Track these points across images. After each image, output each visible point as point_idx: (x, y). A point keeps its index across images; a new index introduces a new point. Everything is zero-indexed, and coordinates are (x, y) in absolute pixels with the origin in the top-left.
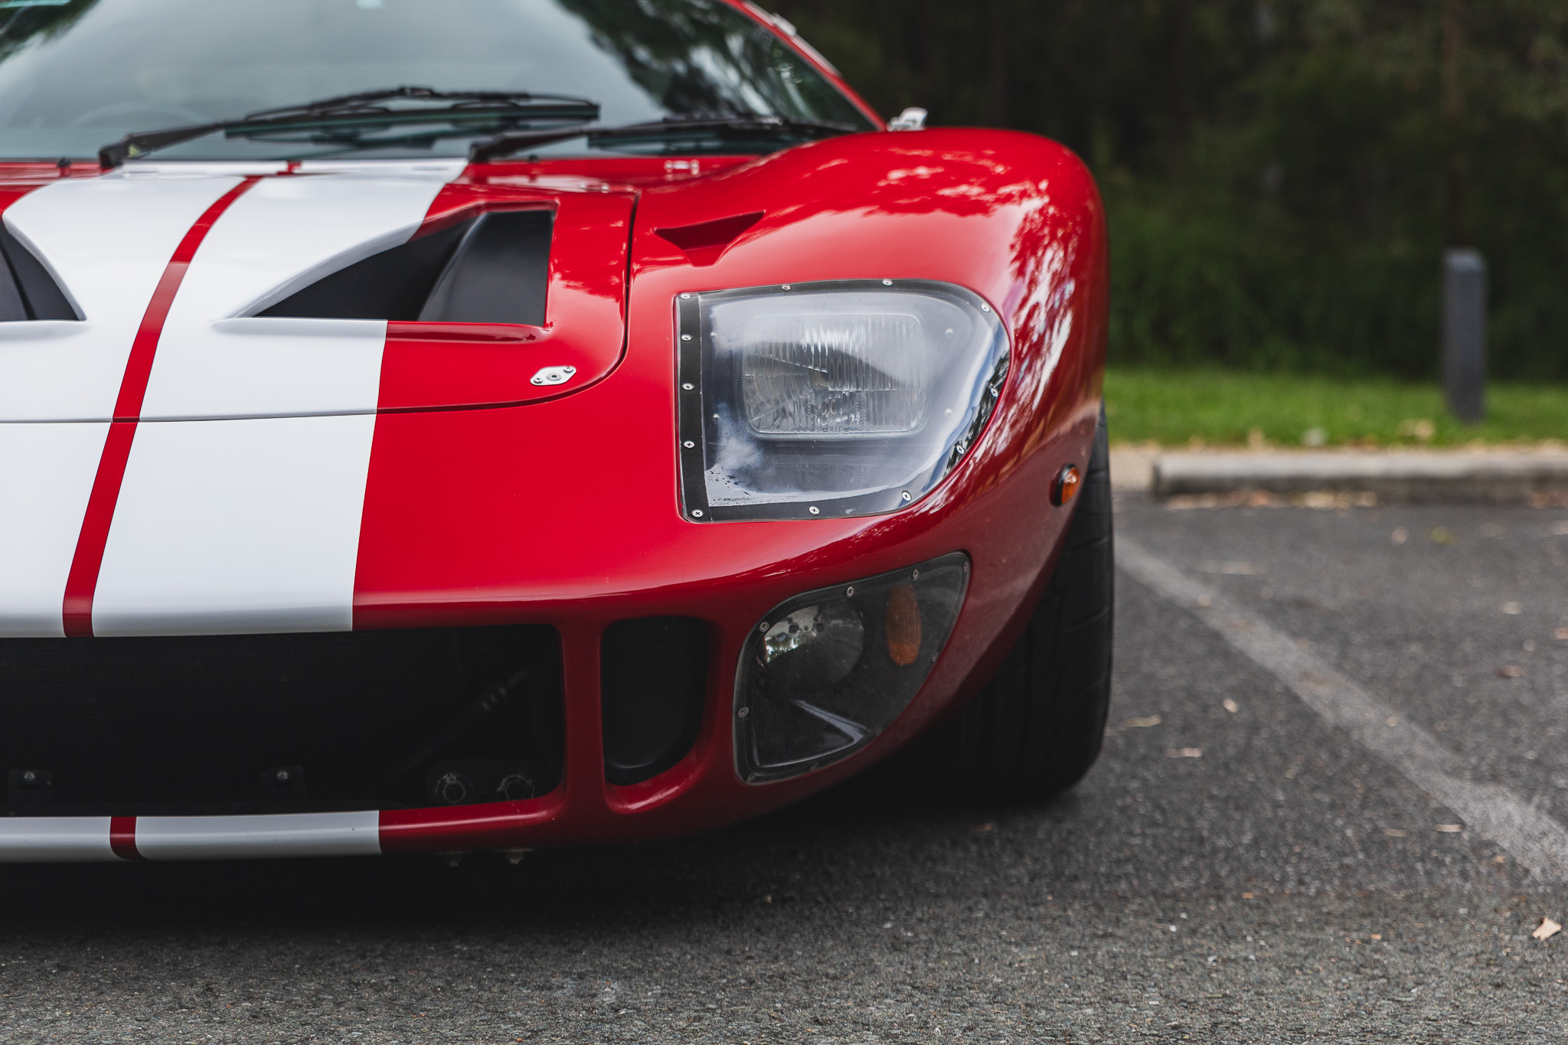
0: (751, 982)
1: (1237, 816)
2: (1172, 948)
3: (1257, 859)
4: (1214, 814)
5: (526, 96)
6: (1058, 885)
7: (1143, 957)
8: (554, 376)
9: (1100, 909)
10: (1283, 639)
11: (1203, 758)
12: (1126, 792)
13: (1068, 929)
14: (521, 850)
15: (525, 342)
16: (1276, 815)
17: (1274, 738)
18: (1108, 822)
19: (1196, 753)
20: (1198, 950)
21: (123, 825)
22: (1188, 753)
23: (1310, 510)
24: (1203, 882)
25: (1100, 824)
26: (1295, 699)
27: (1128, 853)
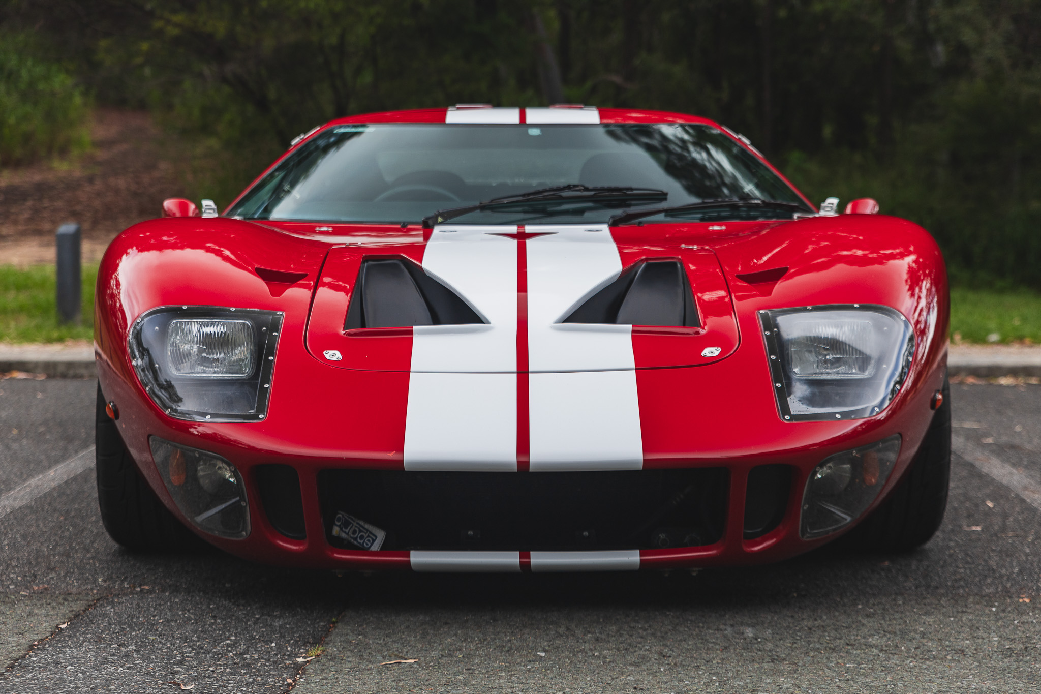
0: (810, 629)
1: (1008, 560)
2: (996, 617)
3: (1023, 579)
4: (997, 559)
5: (632, 189)
6: (930, 591)
7: (984, 621)
8: (712, 352)
9: (956, 601)
10: (1008, 468)
11: (982, 530)
12: (949, 548)
13: (945, 609)
14: (697, 569)
15: (694, 335)
16: (1027, 559)
17: (1016, 521)
18: (945, 561)
19: (979, 529)
20: (1008, 618)
21: (525, 555)
22: (974, 528)
23: (1001, 386)
24: (999, 590)
25: (941, 563)
26: (1023, 501)
27: (959, 576)
